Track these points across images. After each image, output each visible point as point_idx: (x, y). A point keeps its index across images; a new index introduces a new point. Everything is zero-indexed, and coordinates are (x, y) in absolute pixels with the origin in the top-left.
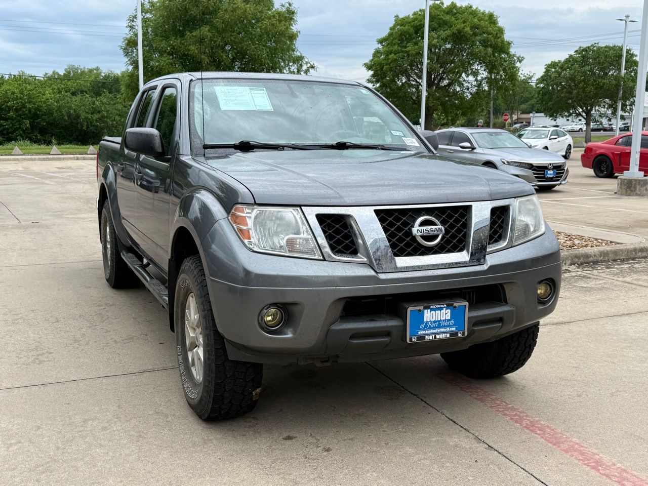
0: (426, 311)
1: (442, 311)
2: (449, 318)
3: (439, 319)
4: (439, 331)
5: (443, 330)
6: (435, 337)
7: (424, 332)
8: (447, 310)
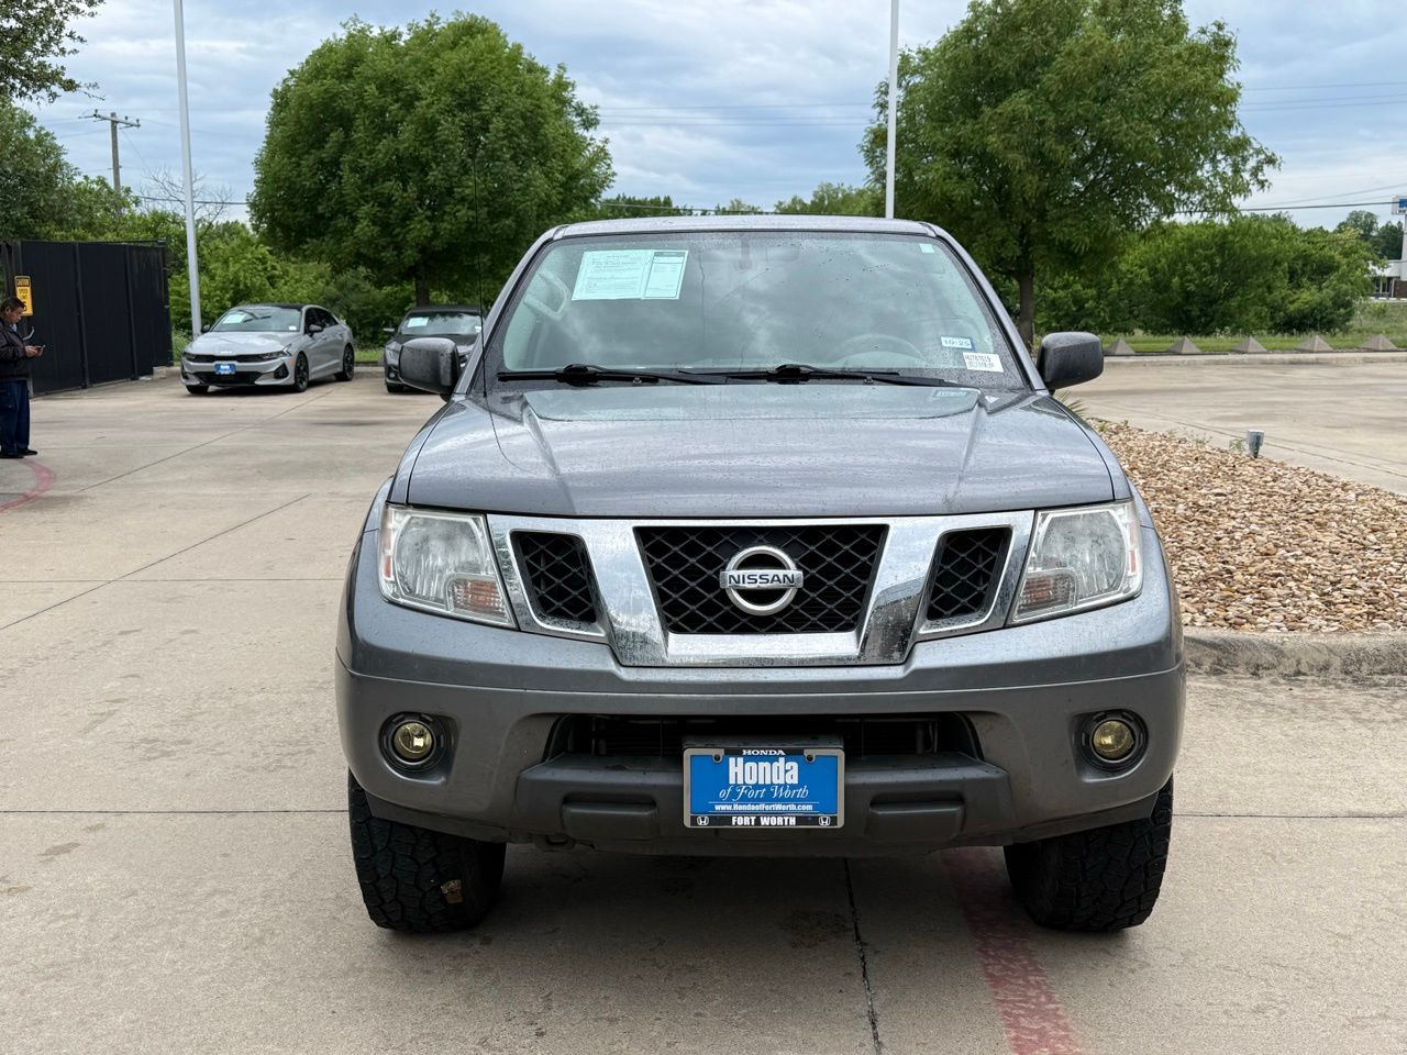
0: (732, 760)
1: (775, 764)
2: (795, 781)
3: (768, 782)
4: (768, 808)
5: (779, 807)
6: (758, 821)
7: (729, 808)
8: (789, 765)
